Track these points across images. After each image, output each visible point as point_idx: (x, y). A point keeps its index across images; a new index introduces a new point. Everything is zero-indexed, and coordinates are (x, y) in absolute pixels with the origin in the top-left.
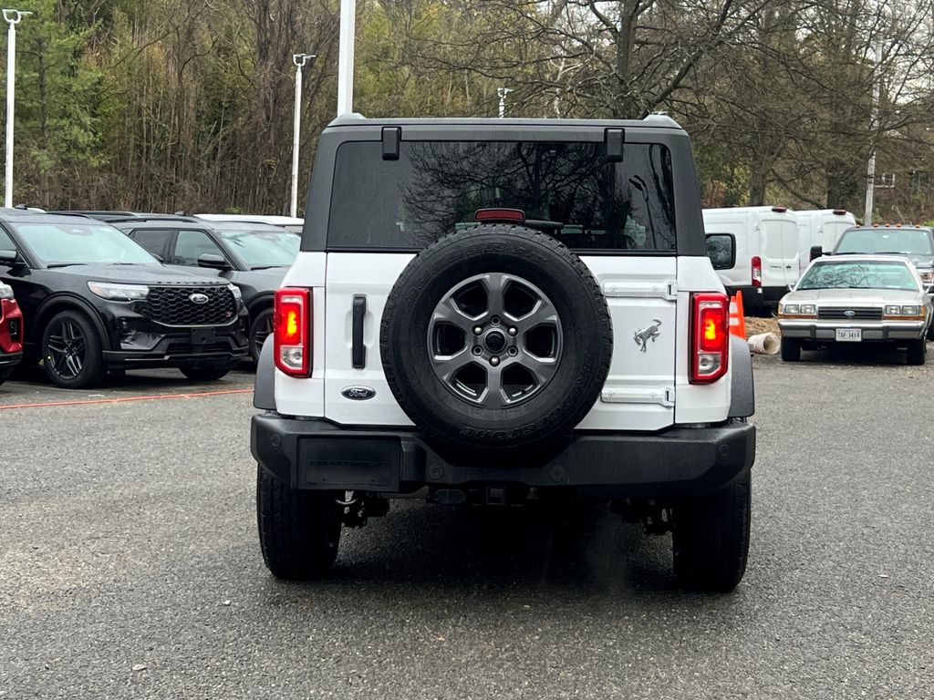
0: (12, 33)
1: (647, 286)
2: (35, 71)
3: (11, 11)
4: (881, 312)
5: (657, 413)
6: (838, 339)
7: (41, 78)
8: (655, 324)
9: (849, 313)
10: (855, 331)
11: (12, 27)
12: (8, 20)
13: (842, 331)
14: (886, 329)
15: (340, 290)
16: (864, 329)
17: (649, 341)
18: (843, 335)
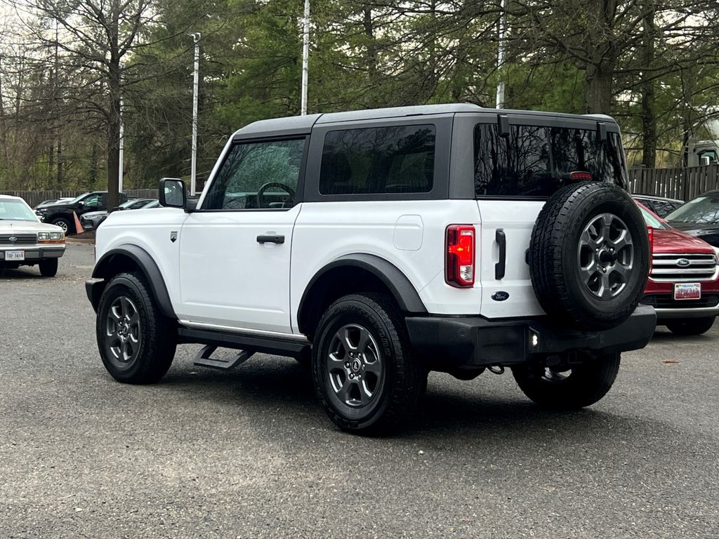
4: (36, 237)
6: (7, 259)
9: (12, 239)
10: (20, 253)
13: (10, 253)
14: (41, 250)
15: (489, 226)
16: (26, 251)
18: (11, 256)
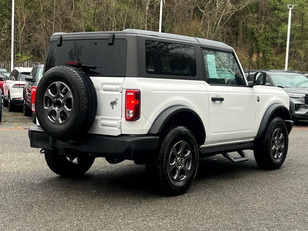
0: (290, 12)
1: (114, 87)
2: (300, 24)
3: (290, 5)
5: (116, 130)
7: (302, 26)
8: (116, 100)
11: (290, 10)
12: (289, 8)
17: (114, 105)
